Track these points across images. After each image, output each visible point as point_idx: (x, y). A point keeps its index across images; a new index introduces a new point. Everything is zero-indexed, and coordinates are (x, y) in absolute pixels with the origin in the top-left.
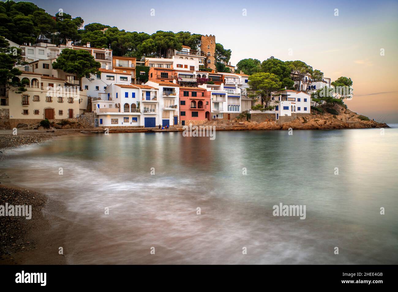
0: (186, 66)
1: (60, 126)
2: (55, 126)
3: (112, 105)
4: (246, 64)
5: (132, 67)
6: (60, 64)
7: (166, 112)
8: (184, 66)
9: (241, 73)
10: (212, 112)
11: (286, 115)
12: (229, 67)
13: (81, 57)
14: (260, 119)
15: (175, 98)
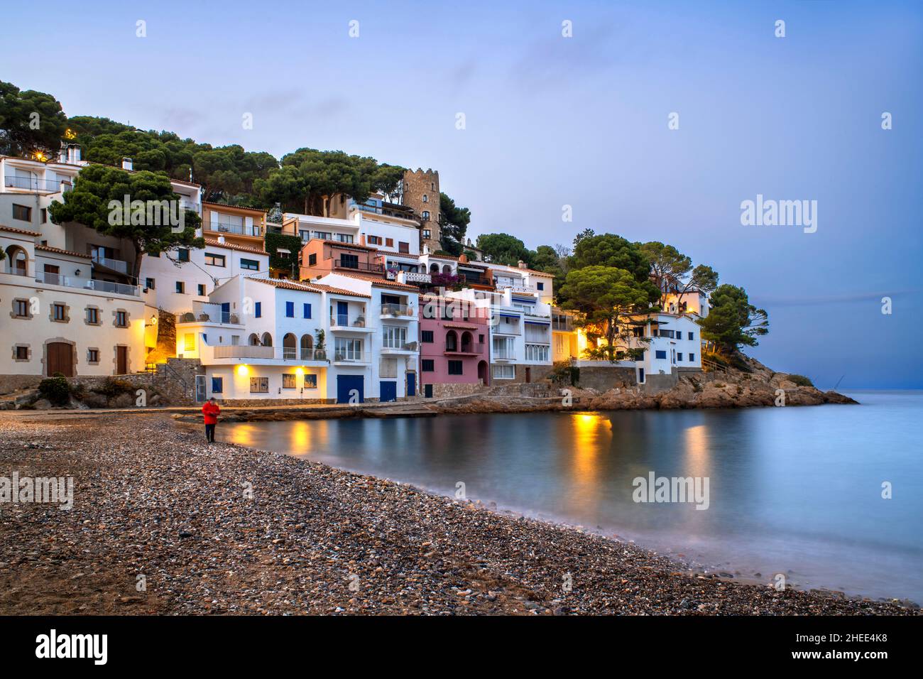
0: (390, 242)
1: (103, 399)
2: (87, 399)
3: (238, 337)
4: (507, 245)
5: (254, 235)
6: (83, 208)
7: (389, 359)
8: (384, 242)
9: (520, 265)
10: (492, 361)
11: (662, 372)
12: (473, 251)
13: (151, 194)
14: (602, 381)
15: (408, 322)
